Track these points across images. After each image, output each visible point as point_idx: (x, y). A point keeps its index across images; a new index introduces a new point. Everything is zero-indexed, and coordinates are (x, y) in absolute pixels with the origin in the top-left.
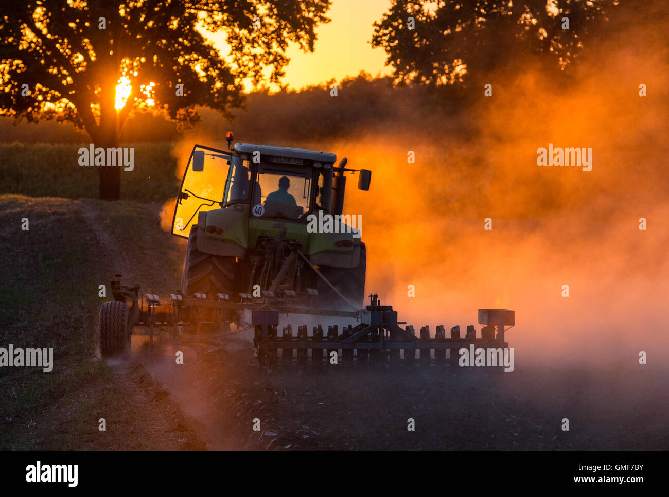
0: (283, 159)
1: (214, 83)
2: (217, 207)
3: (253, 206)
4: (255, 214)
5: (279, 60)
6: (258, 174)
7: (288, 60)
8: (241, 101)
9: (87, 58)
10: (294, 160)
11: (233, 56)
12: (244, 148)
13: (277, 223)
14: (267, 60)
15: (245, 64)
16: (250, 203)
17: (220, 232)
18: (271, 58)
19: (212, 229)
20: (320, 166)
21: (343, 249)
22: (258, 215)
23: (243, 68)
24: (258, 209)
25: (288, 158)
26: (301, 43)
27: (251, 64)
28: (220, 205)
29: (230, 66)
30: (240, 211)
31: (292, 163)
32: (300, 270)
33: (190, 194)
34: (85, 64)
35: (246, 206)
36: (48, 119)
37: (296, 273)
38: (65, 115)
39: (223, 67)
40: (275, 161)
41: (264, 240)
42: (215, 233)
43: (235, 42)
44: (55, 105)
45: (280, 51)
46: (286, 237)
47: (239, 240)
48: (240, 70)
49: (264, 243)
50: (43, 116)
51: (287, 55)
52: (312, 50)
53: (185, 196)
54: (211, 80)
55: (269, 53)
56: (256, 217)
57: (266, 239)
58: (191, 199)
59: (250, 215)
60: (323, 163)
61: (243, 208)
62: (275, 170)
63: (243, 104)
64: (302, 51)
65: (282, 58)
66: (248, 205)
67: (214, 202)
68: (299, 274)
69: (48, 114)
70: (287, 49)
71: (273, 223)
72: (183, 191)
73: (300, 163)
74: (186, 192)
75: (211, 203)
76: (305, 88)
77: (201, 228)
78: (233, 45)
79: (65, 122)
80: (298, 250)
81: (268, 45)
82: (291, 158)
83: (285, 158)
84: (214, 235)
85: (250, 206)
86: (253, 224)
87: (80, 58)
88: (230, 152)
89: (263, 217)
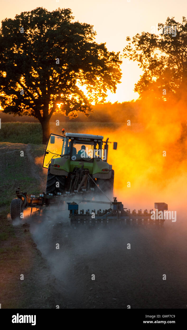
0: (82, 139)
1: (82, 103)
2: (59, 157)
3: (72, 156)
4: (73, 159)
5: (104, 95)
6: (73, 144)
7: (107, 96)
8: (91, 109)
9: (39, 94)
10: (87, 139)
11: (88, 94)
12: (68, 135)
13: (81, 162)
14: (100, 95)
15: (92, 97)
16: (71, 155)
17: (59, 166)
18: (101, 95)
19: (56, 166)
20: (97, 141)
21: (105, 172)
22: (74, 160)
23: (91, 98)
24: (74, 157)
25: (85, 138)
26: (111, 90)
27: (94, 97)
28: (60, 156)
29: (87, 97)
30: (67, 158)
31: (86, 140)
32: (89, 180)
33: (49, 152)
34: (38, 96)
35: (69, 156)
36: (26, 115)
37: (88, 181)
38: (31, 114)
39: (85, 98)
40: (80, 139)
41: (76, 169)
42: (57, 167)
43: (89, 89)
44: (28, 110)
45: (104, 93)
46: (84, 168)
47: (66, 169)
48: (90, 99)
49: (76, 170)
50: (24, 114)
51: (106, 94)
52: (115, 92)
53: (48, 153)
54: (81, 102)
55: (101, 94)
56: (73, 161)
57: (76, 168)
58: (50, 154)
59: (71, 160)
60: (98, 140)
61: (68, 157)
62: (80, 143)
63: (92, 110)
64: (112, 93)
65: (105, 95)
66: (70, 156)
67: (58, 155)
68: (89, 181)
69: (26, 113)
70: (107, 92)
71: (80, 162)
72: (47, 151)
73: (89, 140)
74: (48, 151)
75: (57, 155)
76: (124, 102)
77: (52, 165)
78: (88, 90)
79: (31, 116)
80: (88, 174)
81: (100, 91)
82: (86, 138)
83: (83, 138)
84: (57, 168)
85: (71, 156)
86: (72, 163)
87: (36, 94)
88: (63, 136)
89: (76, 160)
